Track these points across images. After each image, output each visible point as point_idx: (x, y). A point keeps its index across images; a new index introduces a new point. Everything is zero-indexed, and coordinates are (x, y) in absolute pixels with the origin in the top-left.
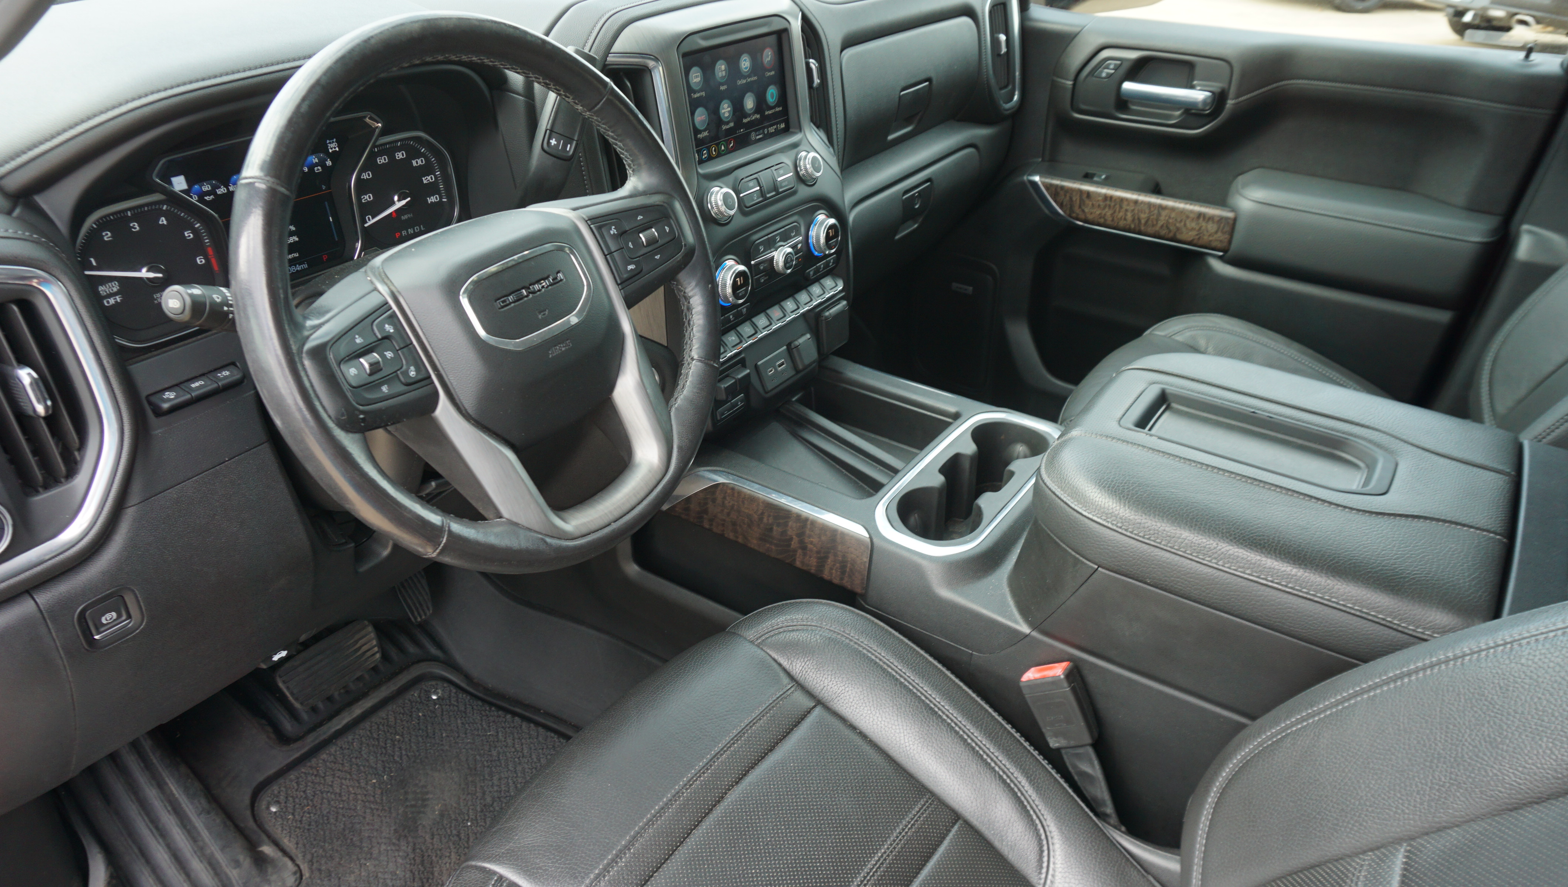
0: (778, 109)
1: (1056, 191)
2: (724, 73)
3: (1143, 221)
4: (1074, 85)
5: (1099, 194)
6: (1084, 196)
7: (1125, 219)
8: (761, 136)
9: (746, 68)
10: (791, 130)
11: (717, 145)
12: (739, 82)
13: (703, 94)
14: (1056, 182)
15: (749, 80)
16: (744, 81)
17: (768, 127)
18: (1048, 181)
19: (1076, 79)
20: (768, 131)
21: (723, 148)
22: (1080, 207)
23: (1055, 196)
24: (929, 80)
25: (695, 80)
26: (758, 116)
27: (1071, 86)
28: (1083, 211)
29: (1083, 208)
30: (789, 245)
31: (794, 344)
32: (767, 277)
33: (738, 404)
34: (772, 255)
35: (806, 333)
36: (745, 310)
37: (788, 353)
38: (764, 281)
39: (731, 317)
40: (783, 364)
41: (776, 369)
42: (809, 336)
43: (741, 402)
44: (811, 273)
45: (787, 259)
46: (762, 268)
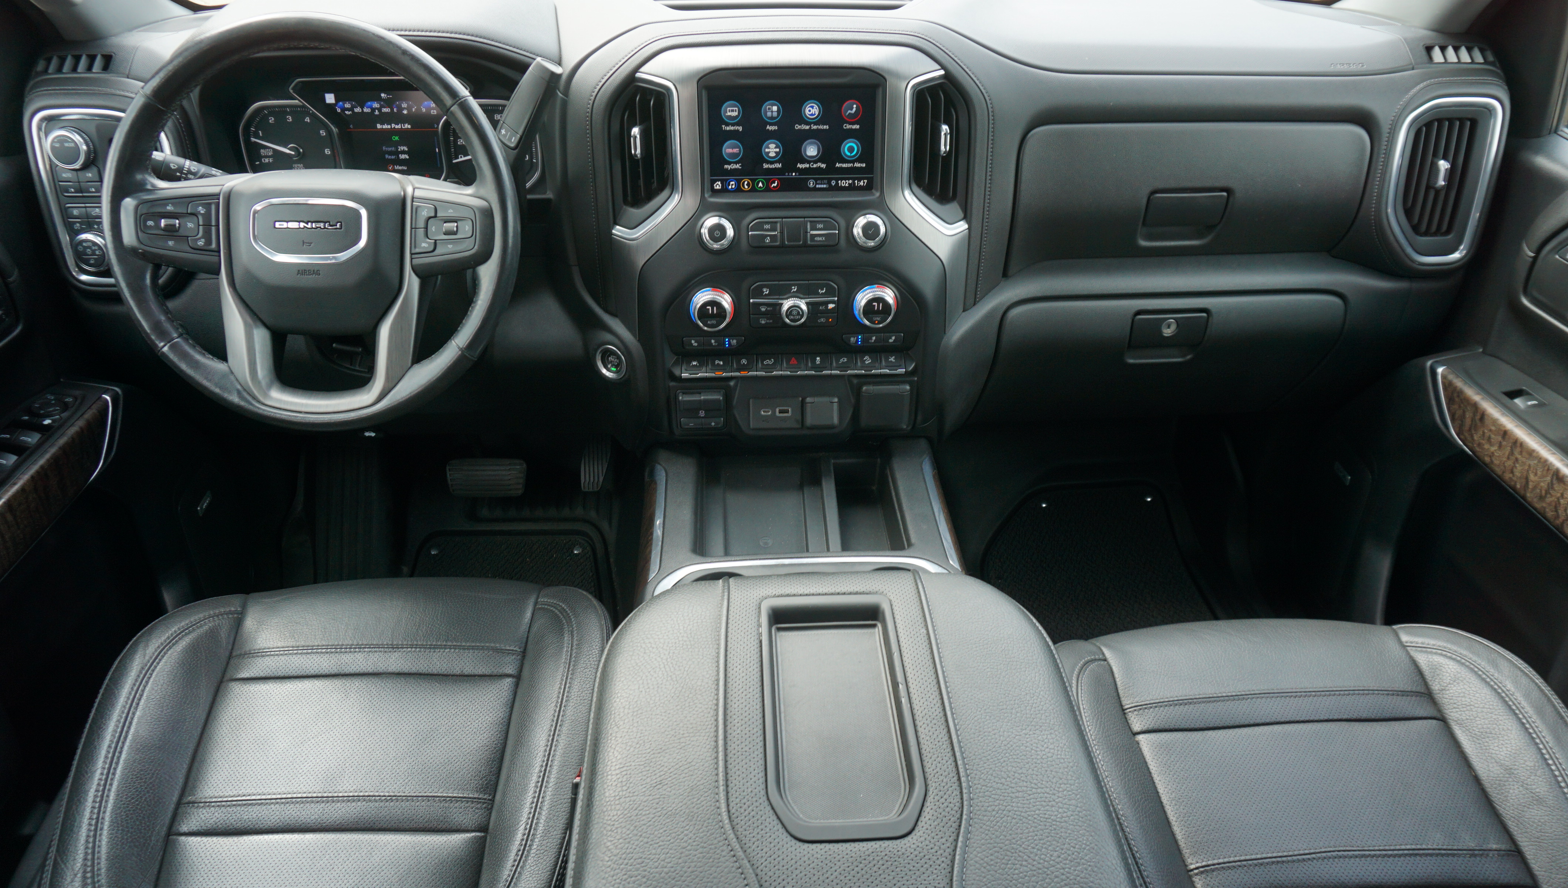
0: (857, 165)
1: (1454, 395)
2: (775, 114)
3: (1531, 485)
4: (1535, 259)
5: (1495, 422)
6: (1478, 417)
7: (1512, 472)
8: (825, 186)
9: (812, 115)
10: (873, 191)
11: (753, 180)
12: (798, 127)
13: (740, 128)
14: (1459, 383)
15: (815, 127)
16: (807, 127)
17: (837, 180)
18: (1451, 377)
19: (1538, 251)
20: (837, 184)
21: (760, 185)
22: (1470, 430)
23: (1450, 401)
24: (1228, 190)
25: (729, 114)
26: (823, 166)
27: (1531, 260)
28: (1472, 436)
29: (1473, 432)
30: (808, 300)
31: (808, 400)
32: (771, 321)
33: (710, 424)
34: (780, 302)
35: (834, 396)
36: (735, 341)
37: (800, 405)
38: (766, 323)
39: (713, 341)
40: (787, 412)
41: (774, 412)
42: (836, 400)
43: (716, 423)
44: (852, 339)
45: (791, 311)
46: (763, 309)
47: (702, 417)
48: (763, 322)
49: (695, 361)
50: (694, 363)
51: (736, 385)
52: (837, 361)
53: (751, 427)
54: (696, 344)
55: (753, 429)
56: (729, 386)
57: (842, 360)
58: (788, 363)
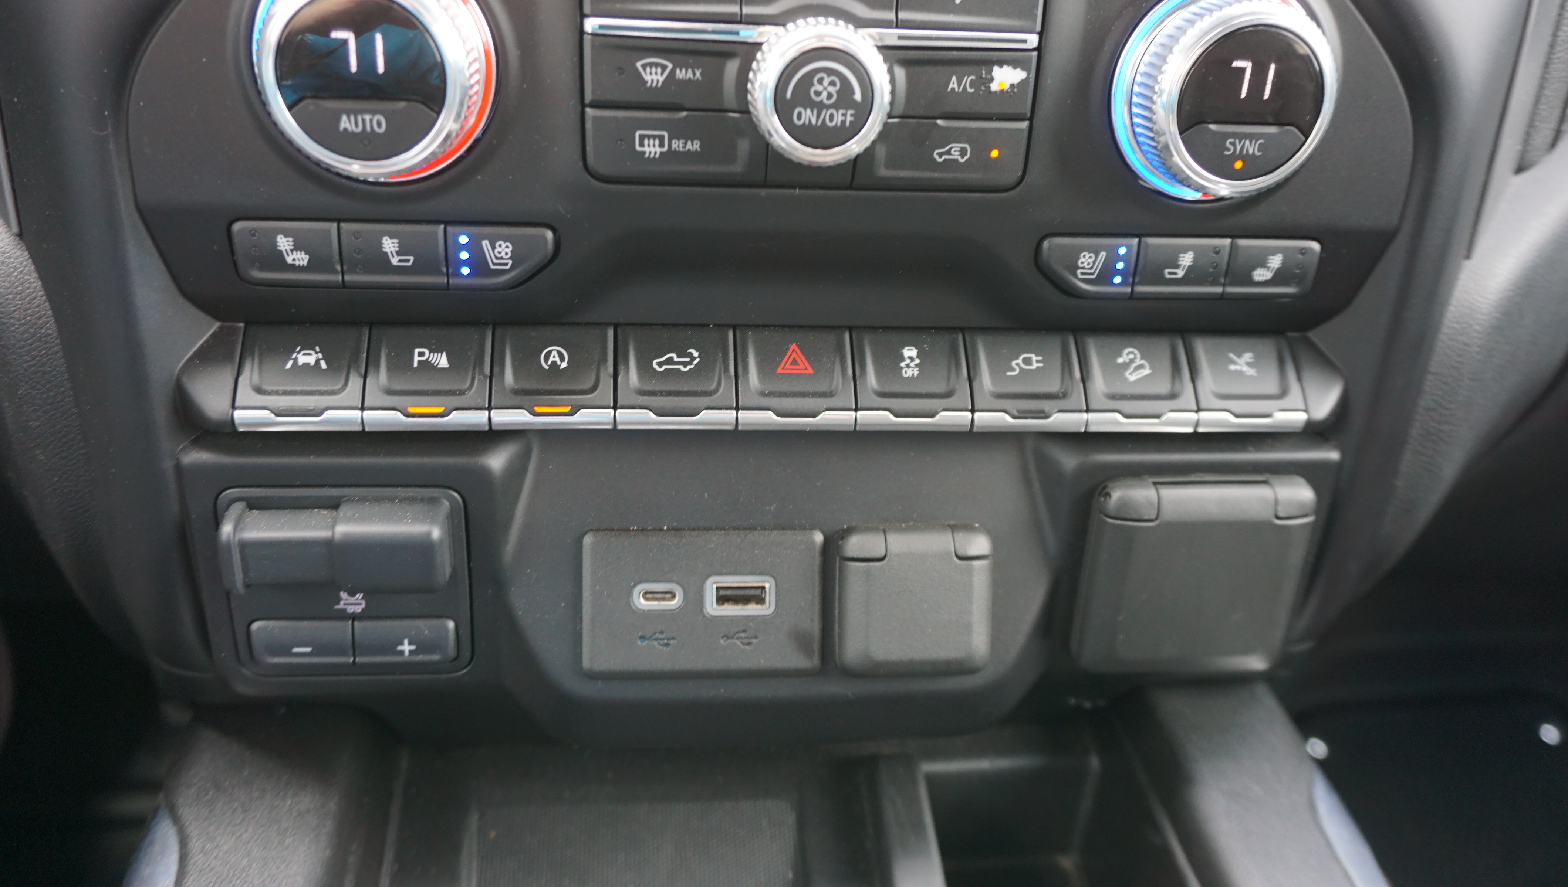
30: (892, 36)
31: (855, 545)
32: (694, 146)
33: (391, 648)
34: (748, 33)
35: (968, 528)
36: (504, 249)
37: (817, 561)
38: (670, 155)
39: (389, 245)
40: (755, 596)
41: (695, 600)
42: (980, 544)
43: (422, 647)
44: (1086, 260)
45: (807, 80)
46: (654, 77)
47: (354, 617)
48: (652, 149)
49: (308, 346)
50: (307, 358)
51: (516, 470)
52: (999, 368)
53: (586, 663)
54: (301, 259)
55: (593, 676)
56: (484, 474)
57: (1018, 363)
58: (767, 367)
